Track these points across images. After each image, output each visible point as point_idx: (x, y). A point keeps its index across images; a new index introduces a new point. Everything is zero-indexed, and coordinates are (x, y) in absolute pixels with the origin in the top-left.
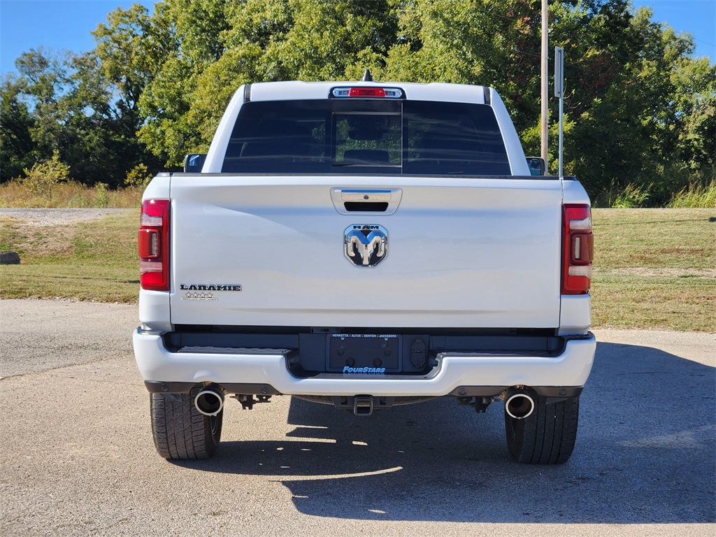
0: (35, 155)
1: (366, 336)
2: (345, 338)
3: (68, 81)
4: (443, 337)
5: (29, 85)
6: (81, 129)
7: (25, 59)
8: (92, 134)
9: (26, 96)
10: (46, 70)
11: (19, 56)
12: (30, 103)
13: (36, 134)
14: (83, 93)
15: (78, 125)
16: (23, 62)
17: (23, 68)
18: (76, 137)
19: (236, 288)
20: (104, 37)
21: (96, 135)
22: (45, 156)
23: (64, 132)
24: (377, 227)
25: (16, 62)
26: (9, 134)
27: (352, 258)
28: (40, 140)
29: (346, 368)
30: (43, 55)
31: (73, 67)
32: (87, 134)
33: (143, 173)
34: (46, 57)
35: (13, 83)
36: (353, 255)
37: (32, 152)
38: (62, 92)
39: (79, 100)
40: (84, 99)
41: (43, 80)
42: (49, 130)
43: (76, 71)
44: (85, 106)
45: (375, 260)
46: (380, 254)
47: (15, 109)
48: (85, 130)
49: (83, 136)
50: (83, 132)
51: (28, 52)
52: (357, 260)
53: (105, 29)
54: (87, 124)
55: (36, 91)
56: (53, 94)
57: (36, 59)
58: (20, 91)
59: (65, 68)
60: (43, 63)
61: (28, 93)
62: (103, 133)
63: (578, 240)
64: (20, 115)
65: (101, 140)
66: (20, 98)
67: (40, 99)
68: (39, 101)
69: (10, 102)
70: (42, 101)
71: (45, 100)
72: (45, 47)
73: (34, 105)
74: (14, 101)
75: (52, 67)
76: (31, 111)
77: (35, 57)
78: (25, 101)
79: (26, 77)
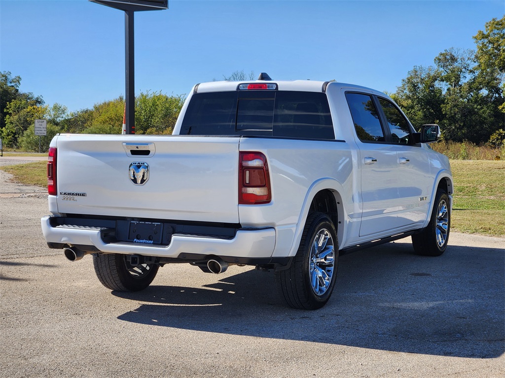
0: (444, 123)
1: (146, 223)
2: (137, 223)
3: (471, 71)
4: (183, 225)
5: (443, 74)
6: (478, 105)
7: (441, 57)
8: (485, 108)
9: (441, 82)
10: (456, 64)
11: (437, 55)
12: (443, 87)
13: (446, 109)
14: (480, 80)
15: (476, 102)
16: (439, 60)
17: (440, 63)
18: (473, 111)
19: (83, 195)
20: (482, 40)
21: (488, 109)
22: (452, 124)
23: (465, 107)
24: (144, 164)
25: (435, 60)
26: (429, 109)
27: (132, 180)
28: (448, 113)
29: (135, 240)
30: (453, 54)
31: (475, 62)
32: (482, 108)
33: (501, 136)
34: (455, 55)
35: (432, 74)
36: (133, 178)
37: (443, 121)
38: (466, 79)
39: (477, 84)
40: (480, 83)
41: (453, 71)
42: (455, 106)
43: (476, 64)
44: (481, 89)
45: (143, 181)
46: (145, 179)
47: (433, 92)
48: (481, 106)
49: (479, 109)
50: (479, 107)
51: (444, 52)
52: (135, 181)
53: (483, 34)
54: (482, 101)
55: (447, 79)
56: (459, 81)
57: (448, 57)
58: (436, 80)
59: (469, 62)
60: (453, 59)
61: (442, 80)
62: (493, 107)
63: (248, 172)
64: (436, 96)
65: (492, 112)
66: (437, 84)
67: (450, 84)
68: (450, 86)
69: (429, 87)
70: (452, 85)
71: (453, 85)
72: (455, 49)
73: (446, 89)
74: (433, 86)
75: (460, 62)
76: (444, 93)
77: (448, 55)
78: (440, 86)
79: (442, 69)
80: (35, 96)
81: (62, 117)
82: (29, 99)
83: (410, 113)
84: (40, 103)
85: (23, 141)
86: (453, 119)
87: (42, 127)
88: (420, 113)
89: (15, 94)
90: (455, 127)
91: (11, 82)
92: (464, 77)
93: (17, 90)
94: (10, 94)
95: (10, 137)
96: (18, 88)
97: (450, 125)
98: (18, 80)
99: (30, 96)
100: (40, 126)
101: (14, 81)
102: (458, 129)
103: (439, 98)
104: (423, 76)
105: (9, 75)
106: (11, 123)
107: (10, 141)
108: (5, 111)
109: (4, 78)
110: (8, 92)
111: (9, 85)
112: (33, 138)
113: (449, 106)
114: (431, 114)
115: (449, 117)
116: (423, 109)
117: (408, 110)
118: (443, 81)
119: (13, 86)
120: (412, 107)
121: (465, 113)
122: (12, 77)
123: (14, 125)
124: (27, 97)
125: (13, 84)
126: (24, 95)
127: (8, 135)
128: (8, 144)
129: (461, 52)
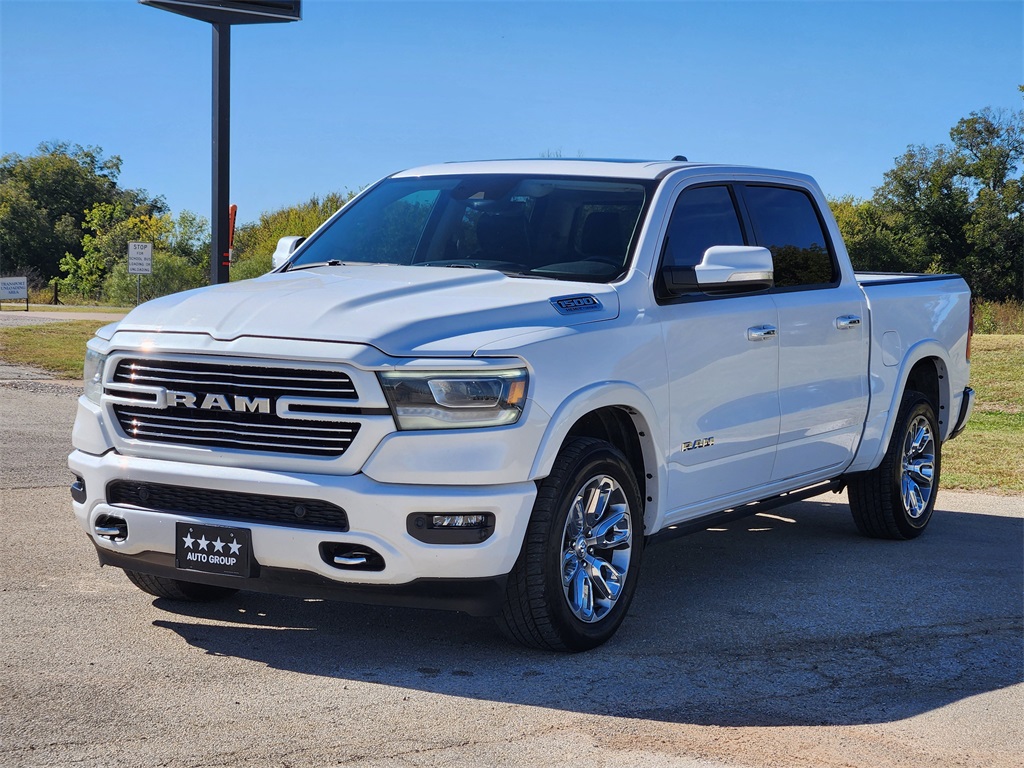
0: (971, 263)
5: (968, 162)
7: (964, 128)
9: (967, 179)
10: (996, 142)
11: (955, 125)
12: (972, 188)
13: (974, 233)
16: (961, 133)
17: (962, 141)
22: (986, 263)
23: (1012, 230)
25: (952, 134)
26: (939, 233)
28: (978, 242)
30: (989, 120)
34: (995, 123)
35: (947, 161)
38: (1018, 172)
42: (992, 228)
47: (948, 199)
51: (968, 117)
55: (978, 172)
56: (1003, 176)
57: (979, 127)
58: (955, 173)
60: (992, 131)
64: (955, 206)
66: (957, 182)
67: (983, 183)
68: (983, 186)
69: (940, 188)
70: (988, 185)
71: (991, 184)
72: (993, 109)
73: (976, 192)
74: (949, 187)
75: (1005, 136)
76: (971, 199)
77: (980, 123)
78: (964, 186)
79: (967, 152)
80: (151, 197)
81: (199, 239)
82: (138, 201)
83: (900, 239)
84: (160, 210)
85: (111, 285)
86: (987, 255)
87: (142, 257)
88: (920, 240)
89: (109, 192)
90: (993, 270)
91: (102, 169)
92: (1014, 167)
93: (113, 185)
94: (98, 192)
95: (94, 277)
96: (115, 180)
97: (983, 265)
98: (117, 164)
99: (141, 197)
100: (139, 256)
101: (109, 165)
102: (999, 274)
103: (961, 210)
104: (929, 164)
105: (98, 153)
106: (97, 250)
107: (95, 286)
108: (84, 225)
109: (88, 160)
110: (95, 188)
111: (98, 172)
112: (131, 280)
113: (979, 228)
114: (944, 242)
115: (981, 251)
116: (929, 233)
117: (895, 234)
118: (969, 175)
119: (105, 176)
120: (906, 229)
121: (1012, 242)
122: (104, 157)
123: (102, 254)
124: (134, 198)
125: (105, 172)
126: (128, 193)
127: (91, 273)
128: (91, 291)
129: (1007, 116)
